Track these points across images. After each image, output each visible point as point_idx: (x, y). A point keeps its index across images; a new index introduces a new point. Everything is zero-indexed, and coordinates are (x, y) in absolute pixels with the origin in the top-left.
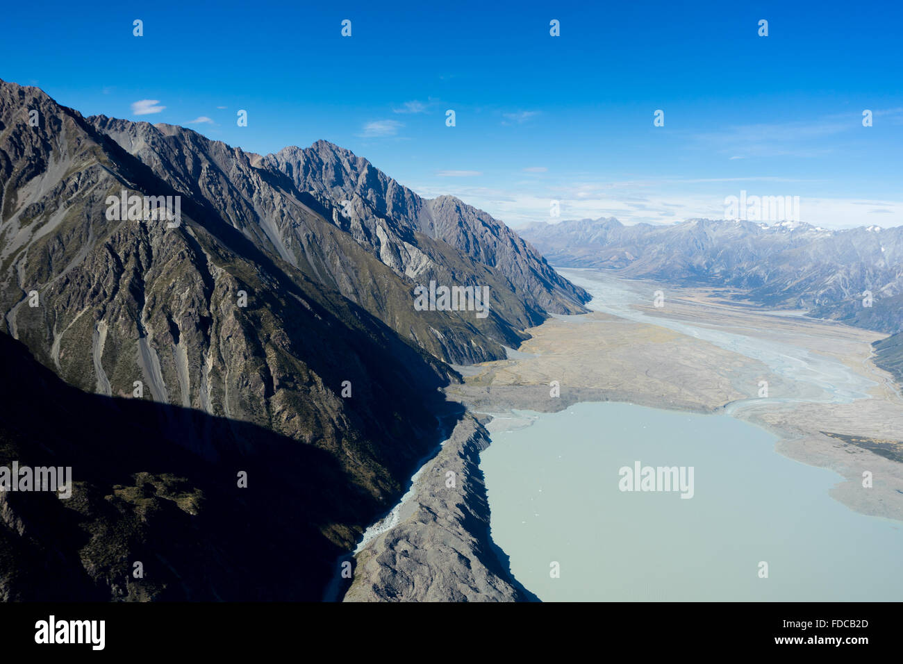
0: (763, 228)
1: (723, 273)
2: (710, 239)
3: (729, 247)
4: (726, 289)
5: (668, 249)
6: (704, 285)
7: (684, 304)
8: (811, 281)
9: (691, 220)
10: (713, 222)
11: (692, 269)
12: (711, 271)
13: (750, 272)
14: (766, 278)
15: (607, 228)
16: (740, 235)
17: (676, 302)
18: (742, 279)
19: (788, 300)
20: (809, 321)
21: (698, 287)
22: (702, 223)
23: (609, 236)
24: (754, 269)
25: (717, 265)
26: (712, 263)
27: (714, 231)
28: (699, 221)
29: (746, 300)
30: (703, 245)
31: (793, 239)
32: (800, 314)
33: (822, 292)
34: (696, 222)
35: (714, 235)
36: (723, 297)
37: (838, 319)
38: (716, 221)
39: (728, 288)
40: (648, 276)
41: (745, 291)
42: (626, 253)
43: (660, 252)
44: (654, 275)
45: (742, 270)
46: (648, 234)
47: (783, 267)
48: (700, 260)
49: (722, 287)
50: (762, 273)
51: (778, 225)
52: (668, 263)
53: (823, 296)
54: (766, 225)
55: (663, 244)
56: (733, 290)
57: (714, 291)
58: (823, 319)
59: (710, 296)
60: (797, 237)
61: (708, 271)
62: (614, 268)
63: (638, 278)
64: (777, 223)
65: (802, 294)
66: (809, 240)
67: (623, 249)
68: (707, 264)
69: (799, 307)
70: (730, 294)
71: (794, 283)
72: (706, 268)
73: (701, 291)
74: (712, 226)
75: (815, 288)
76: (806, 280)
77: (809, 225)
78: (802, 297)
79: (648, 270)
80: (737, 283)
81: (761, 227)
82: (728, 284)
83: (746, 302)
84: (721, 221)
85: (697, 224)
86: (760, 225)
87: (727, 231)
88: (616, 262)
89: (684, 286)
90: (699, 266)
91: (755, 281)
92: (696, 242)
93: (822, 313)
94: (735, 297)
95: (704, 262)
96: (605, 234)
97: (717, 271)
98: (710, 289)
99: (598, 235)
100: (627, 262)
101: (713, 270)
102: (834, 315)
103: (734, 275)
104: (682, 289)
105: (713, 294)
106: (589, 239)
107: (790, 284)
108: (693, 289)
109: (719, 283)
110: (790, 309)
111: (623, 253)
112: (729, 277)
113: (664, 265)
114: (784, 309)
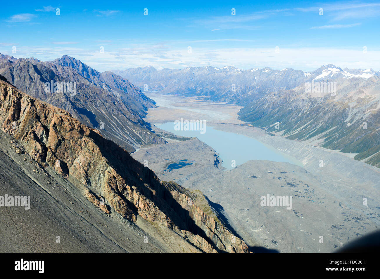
0: (217, 70)
1: (201, 90)
2: (195, 76)
3: (203, 79)
4: (202, 97)
5: (179, 81)
6: (194, 96)
7: (187, 103)
8: (230, 92)
9: (187, 67)
10: (197, 68)
11: (189, 89)
12: (196, 90)
13: (210, 89)
14: (216, 91)
15: (150, 72)
16: (207, 73)
17: (185, 102)
18: (208, 92)
19: (222, 99)
20: (227, 105)
21: (192, 96)
22: (192, 69)
23: (152, 76)
24: (212, 88)
25: (199, 87)
26: (197, 86)
27: (197, 72)
28: (191, 68)
29: (209, 100)
30: (193, 78)
31: (227, 75)
32: (225, 103)
33: (232, 95)
34: (189, 69)
35: (197, 73)
36: (201, 99)
37: (235, 104)
38: (198, 68)
39: (203, 96)
40: (172, 93)
41: (209, 97)
42: (161, 84)
43: (175, 83)
44: (174, 93)
45: (208, 89)
46: (169, 75)
47: (222, 87)
48: (192, 86)
49: (201, 96)
50: (215, 90)
51: (223, 68)
52: (180, 87)
53: (233, 97)
54: (218, 68)
55: (176, 79)
56: (205, 97)
57: (198, 98)
58: (231, 104)
59: (196, 100)
60: (228, 74)
61: (195, 90)
62: (157, 91)
63: (169, 94)
64: (222, 67)
65: (226, 96)
66: (233, 75)
67: (159, 82)
68: (195, 87)
69: (225, 101)
70: (203, 98)
71: (224, 93)
72: (195, 89)
73: (193, 98)
74: (196, 70)
75: (231, 94)
76: (228, 91)
77: (235, 68)
78: (226, 97)
79: (172, 91)
80: (206, 94)
81: (216, 70)
82: (203, 94)
83: (208, 101)
84: (199, 68)
85: (190, 69)
86: (215, 69)
87: (202, 72)
88: (157, 88)
89: (186, 96)
90: (192, 88)
91: (212, 93)
92: (190, 77)
93: (231, 102)
94: (205, 99)
95: (194, 86)
96: (150, 75)
97: (199, 90)
98: (196, 97)
99: (146, 76)
100: (162, 88)
101: (197, 89)
102: (235, 103)
103: (205, 91)
104: (186, 98)
105: (197, 99)
106: (143, 77)
107: (223, 93)
108: (190, 97)
109: (200, 95)
110: (222, 102)
111: (160, 84)
112: (203, 92)
113: (178, 89)
114: (220, 102)
